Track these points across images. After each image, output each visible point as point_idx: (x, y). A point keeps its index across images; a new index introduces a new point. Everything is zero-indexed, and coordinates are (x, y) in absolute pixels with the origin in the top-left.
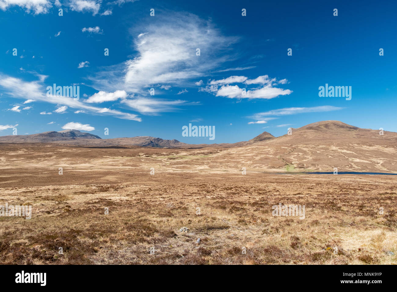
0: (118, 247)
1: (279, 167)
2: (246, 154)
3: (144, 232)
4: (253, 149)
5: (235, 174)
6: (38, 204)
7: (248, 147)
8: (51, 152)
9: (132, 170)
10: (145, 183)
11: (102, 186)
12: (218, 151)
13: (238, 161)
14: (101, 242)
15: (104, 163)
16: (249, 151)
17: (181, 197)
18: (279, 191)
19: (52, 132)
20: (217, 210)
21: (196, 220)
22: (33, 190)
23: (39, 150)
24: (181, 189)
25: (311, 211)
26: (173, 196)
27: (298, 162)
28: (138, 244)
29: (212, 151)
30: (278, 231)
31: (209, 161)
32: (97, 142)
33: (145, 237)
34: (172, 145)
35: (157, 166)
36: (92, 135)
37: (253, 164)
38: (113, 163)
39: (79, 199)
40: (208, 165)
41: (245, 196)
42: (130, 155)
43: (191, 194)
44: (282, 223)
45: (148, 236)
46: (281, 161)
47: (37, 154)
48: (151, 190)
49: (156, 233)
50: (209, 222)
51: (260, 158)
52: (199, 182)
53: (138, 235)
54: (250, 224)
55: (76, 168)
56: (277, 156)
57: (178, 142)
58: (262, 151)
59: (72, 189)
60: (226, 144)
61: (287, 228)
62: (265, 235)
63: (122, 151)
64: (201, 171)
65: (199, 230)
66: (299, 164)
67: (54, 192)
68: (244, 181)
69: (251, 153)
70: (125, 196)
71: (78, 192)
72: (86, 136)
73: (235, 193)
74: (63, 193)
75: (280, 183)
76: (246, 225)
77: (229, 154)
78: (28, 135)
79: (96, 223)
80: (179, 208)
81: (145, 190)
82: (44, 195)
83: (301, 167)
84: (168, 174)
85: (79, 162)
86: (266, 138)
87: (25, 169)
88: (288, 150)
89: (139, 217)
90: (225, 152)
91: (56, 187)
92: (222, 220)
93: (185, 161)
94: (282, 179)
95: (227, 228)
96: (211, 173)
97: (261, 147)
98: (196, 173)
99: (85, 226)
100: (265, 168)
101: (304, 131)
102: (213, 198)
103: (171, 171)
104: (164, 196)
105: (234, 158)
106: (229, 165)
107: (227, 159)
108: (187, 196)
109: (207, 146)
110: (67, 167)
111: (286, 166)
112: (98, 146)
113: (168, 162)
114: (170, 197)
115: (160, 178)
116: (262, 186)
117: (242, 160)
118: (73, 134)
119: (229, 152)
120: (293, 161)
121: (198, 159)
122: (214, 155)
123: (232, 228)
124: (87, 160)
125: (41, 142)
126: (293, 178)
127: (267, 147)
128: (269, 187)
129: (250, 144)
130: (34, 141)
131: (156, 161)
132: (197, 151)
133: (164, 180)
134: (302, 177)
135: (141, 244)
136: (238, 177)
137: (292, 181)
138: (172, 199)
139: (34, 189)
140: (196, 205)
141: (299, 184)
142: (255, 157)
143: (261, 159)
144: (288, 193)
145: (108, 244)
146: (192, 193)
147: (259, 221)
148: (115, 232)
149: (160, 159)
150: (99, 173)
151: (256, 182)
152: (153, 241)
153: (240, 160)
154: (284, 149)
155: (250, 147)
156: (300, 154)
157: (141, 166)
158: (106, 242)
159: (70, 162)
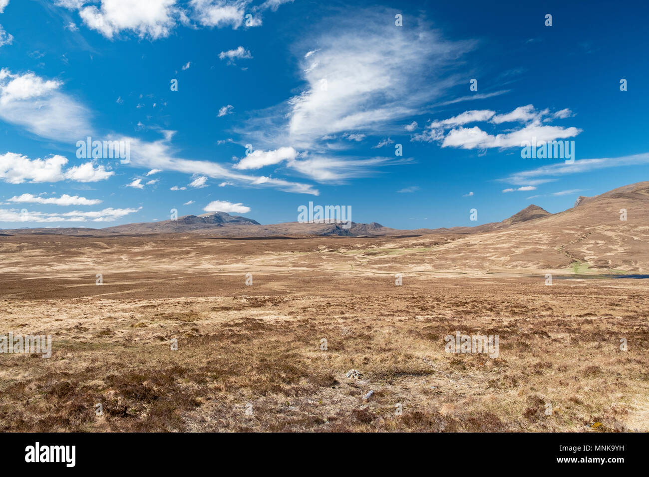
0: (236, 399)
1: (560, 267)
2: (498, 244)
3: (283, 375)
4: (510, 236)
5: (479, 279)
6: (155, 325)
7: (502, 231)
8: (189, 246)
9: (307, 273)
10: (328, 293)
11: (256, 299)
12: (449, 240)
13: (483, 257)
14: (211, 389)
15: (265, 263)
16: (503, 238)
17: (375, 317)
18: (552, 310)
19: (190, 217)
20: (422, 342)
21: (377, 358)
22: (156, 304)
23: (172, 243)
24: (379, 305)
25: (595, 347)
26: (360, 316)
27: (595, 257)
28: (270, 395)
29: (437, 241)
30: (516, 384)
31: (433, 257)
32: (253, 230)
33: (283, 385)
34: (372, 232)
35: (346, 267)
36: (246, 220)
37: (511, 261)
38: (278, 261)
39: (216, 319)
40: (432, 265)
41: (486, 317)
42: (305, 250)
43: (394, 312)
44: (528, 369)
45: (289, 383)
46: (562, 256)
47: (169, 250)
48: (330, 306)
49: (303, 378)
50: (399, 362)
51: (523, 251)
52: (414, 293)
53: (272, 380)
54: (472, 367)
55: (224, 271)
56: (555, 247)
57: (380, 226)
58: (528, 239)
59: (211, 302)
60: (463, 228)
61: (535, 379)
62: (492, 389)
63: (291, 243)
64: (419, 274)
65: (380, 376)
66: (599, 261)
67: (184, 307)
68: (495, 291)
69: (507, 242)
70: (285, 315)
71: (218, 308)
72: (238, 221)
73: (470, 312)
74: (196, 308)
75: (560, 294)
76: (465, 369)
77: (468, 245)
78: (156, 223)
79: (220, 357)
80: (359, 336)
81: (320, 306)
82: (169, 311)
83: (601, 265)
84: (365, 279)
85: (228, 261)
86: (534, 215)
87: (154, 273)
88: (576, 236)
89: (288, 351)
90: (460, 241)
91: (189, 299)
92: (423, 360)
93: (393, 258)
94: (564, 288)
95: (428, 373)
96: (437, 277)
97: (525, 231)
98: (411, 277)
99: (201, 362)
100: (532, 268)
101: (607, 201)
102: (427, 319)
103: (370, 275)
104: (347, 315)
105: (476, 251)
106: (467, 263)
107: (465, 253)
108: (386, 316)
109: (428, 231)
110: (212, 269)
111: (572, 265)
112: (256, 236)
113: (364, 260)
114: (356, 317)
115: (352, 286)
116: (522, 299)
117: (491, 254)
118: (219, 219)
119: (467, 242)
120: (585, 256)
121: (414, 255)
122: (441, 246)
123: (438, 374)
124: (239, 257)
125: (174, 231)
126: (587, 286)
127: (535, 231)
128: (535, 302)
129: (505, 227)
130: (165, 231)
131: (345, 258)
132: (413, 241)
133: (358, 290)
134: (604, 284)
135: (275, 395)
136: (483, 283)
137: (583, 290)
138: (358, 320)
139: (159, 301)
140: (391, 332)
141: (596, 296)
142: (514, 250)
143: (526, 253)
144: (568, 313)
145: (222, 394)
146: (395, 310)
147: (489, 363)
148: (238, 375)
149: (351, 255)
150: (258, 278)
151: (516, 292)
152: (294, 391)
153: (488, 255)
154: (568, 234)
155: (504, 233)
156: (599, 242)
157: (322, 267)
158: (219, 389)
159: (216, 261)
